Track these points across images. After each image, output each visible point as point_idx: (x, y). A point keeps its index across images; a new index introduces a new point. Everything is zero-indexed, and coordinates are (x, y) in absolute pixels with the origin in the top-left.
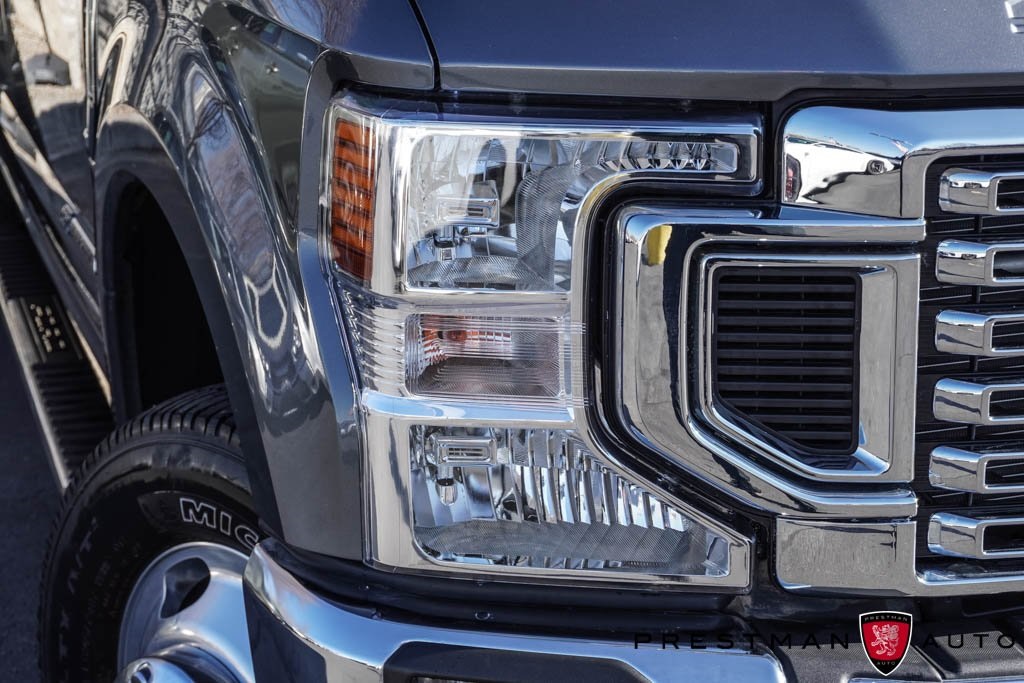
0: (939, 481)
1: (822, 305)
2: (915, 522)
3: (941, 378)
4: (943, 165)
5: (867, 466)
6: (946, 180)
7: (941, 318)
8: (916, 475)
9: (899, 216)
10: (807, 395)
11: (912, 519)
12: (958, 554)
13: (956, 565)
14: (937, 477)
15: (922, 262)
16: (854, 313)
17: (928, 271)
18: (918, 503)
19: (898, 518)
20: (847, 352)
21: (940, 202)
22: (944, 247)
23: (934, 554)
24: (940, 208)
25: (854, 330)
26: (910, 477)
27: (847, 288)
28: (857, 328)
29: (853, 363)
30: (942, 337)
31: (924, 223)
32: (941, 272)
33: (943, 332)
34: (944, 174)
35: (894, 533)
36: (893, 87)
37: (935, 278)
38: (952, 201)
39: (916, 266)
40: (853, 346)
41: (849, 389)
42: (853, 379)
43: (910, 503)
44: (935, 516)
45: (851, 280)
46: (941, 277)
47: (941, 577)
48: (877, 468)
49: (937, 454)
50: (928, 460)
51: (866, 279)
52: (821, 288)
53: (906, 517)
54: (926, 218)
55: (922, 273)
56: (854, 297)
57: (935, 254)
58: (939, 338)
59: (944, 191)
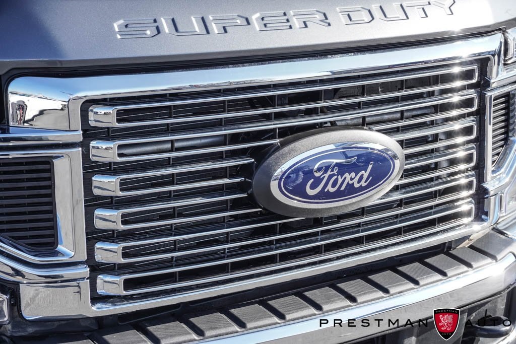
0: (101, 259)
1: (35, 176)
2: (89, 280)
3: (97, 208)
4: (89, 103)
5: (63, 255)
6: (92, 111)
7: (94, 178)
8: (88, 257)
9: (68, 129)
10: (31, 221)
11: (88, 279)
12: (112, 294)
13: (112, 299)
14: (99, 257)
15: (82, 152)
16: (51, 179)
17: (86, 156)
18: (90, 271)
19: (81, 279)
20: (49, 198)
21: (89, 122)
22: (93, 143)
23: (101, 295)
24: (90, 125)
25: (51, 187)
26: (85, 258)
27: (47, 167)
28: (53, 186)
29: (52, 203)
30: (96, 187)
31: (82, 132)
32: (93, 156)
33: (96, 185)
34: (90, 108)
35: (79, 286)
36: (64, 66)
37: (90, 159)
38: (96, 121)
39: (79, 154)
40: (52, 195)
41: (52, 217)
42: (53, 211)
43: (85, 271)
44: (99, 276)
45: (48, 162)
46: (93, 159)
47: (104, 306)
48: (68, 255)
49: (98, 245)
50: (94, 249)
51: (56, 162)
52: (34, 167)
53: (84, 278)
54: (82, 130)
55: (83, 157)
56: (51, 170)
57: (89, 147)
58: (94, 188)
59: (91, 116)
